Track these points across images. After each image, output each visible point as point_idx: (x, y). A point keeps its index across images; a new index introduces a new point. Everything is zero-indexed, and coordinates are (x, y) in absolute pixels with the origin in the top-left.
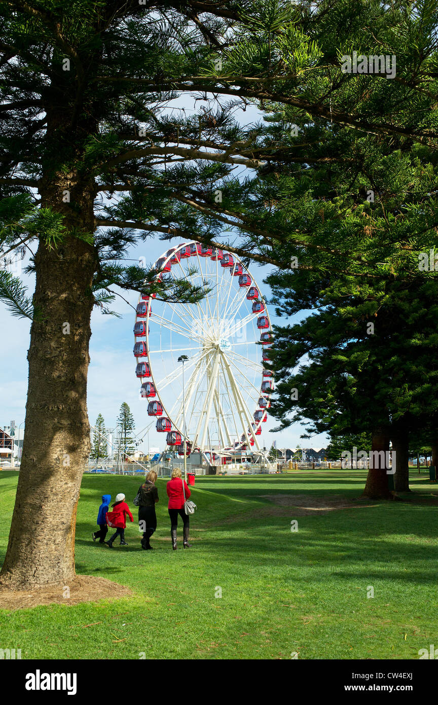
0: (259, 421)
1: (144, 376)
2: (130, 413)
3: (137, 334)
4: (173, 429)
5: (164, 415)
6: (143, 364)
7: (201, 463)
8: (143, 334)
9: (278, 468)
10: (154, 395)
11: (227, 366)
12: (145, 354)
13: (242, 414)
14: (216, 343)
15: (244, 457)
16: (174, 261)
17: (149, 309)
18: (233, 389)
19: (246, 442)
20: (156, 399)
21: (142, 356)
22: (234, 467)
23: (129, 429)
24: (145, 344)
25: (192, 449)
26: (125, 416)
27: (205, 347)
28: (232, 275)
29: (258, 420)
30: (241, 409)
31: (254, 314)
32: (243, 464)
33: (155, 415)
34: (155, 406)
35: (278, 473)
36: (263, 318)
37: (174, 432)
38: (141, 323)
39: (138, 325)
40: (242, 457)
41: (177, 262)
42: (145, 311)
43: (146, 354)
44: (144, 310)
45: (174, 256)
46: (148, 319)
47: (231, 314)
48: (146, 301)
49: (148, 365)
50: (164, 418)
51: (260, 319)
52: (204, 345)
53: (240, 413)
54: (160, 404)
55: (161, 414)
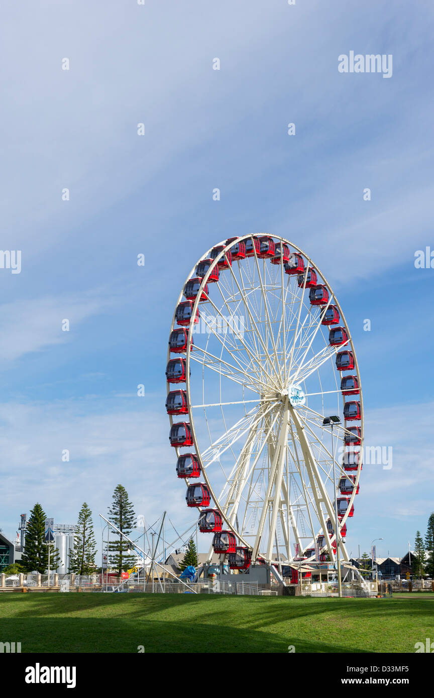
0: (343, 516)
1: (182, 445)
2: (129, 501)
3: (170, 379)
4: (225, 527)
5: (212, 506)
6: (181, 425)
7: (268, 581)
8: (182, 378)
9: (379, 590)
10: (198, 475)
11: (300, 429)
12: (185, 410)
13: (322, 505)
14: (283, 393)
15: (332, 572)
16: (222, 264)
17: (190, 340)
18: (307, 465)
19: (326, 548)
20: (200, 480)
21: (178, 412)
22: (319, 587)
23: (127, 528)
24: (185, 395)
25: (253, 559)
26: (121, 507)
27: (265, 399)
28: (302, 287)
29: (341, 514)
30: (320, 497)
31: (332, 347)
32: (330, 583)
33: (198, 505)
34: (199, 492)
35: (379, 597)
36: (345, 353)
37: (225, 532)
38: (178, 361)
39: (172, 364)
40: (329, 572)
41: (228, 267)
42: (184, 343)
43: (187, 410)
44: (182, 341)
45: (223, 257)
46: (189, 356)
47: (300, 347)
48: (184, 327)
49: (189, 428)
50: (211, 511)
51: (340, 355)
52: (263, 397)
53: (318, 502)
54: (206, 488)
55: (208, 504)
